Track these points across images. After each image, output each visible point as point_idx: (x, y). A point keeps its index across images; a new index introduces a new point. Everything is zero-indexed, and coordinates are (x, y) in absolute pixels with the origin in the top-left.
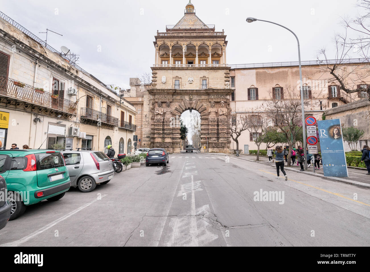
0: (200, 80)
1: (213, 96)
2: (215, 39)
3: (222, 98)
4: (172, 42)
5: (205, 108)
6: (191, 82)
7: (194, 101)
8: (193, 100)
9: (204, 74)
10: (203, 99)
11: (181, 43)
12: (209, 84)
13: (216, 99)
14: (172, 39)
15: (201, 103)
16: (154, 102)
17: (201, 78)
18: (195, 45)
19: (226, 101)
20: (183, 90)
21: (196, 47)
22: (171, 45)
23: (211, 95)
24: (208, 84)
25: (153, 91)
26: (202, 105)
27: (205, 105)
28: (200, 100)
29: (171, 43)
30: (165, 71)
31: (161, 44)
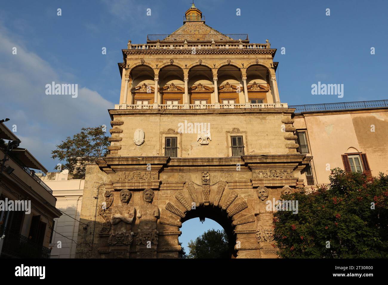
0: (227, 138)
1: (261, 174)
2: (252, 56)
3: (284, 178)
4: (160, 62)
5: (245, 203)
6: (204, 142)
7: (215, 188)
8: (211, 184)
9: (234, 125)
10: (236, 182)
11: (179, 62)
12: (249, 147)
13: (270, 180)
14: (161, 56)
15: (232, 190)
16: (110, 190)
17: (229, 132)
18: (210, 67)
19: (295, 185)
20: (185, 160)
21: (213, 70)
22: (158, 66)
23: (257, 171)
24: (247, 145)
25: (111, 163)
26: (237, 196)
27: (243, 196)
28: (230, 184)
29: (157, 64)
30: (142, 118)
31: (135, 66)
